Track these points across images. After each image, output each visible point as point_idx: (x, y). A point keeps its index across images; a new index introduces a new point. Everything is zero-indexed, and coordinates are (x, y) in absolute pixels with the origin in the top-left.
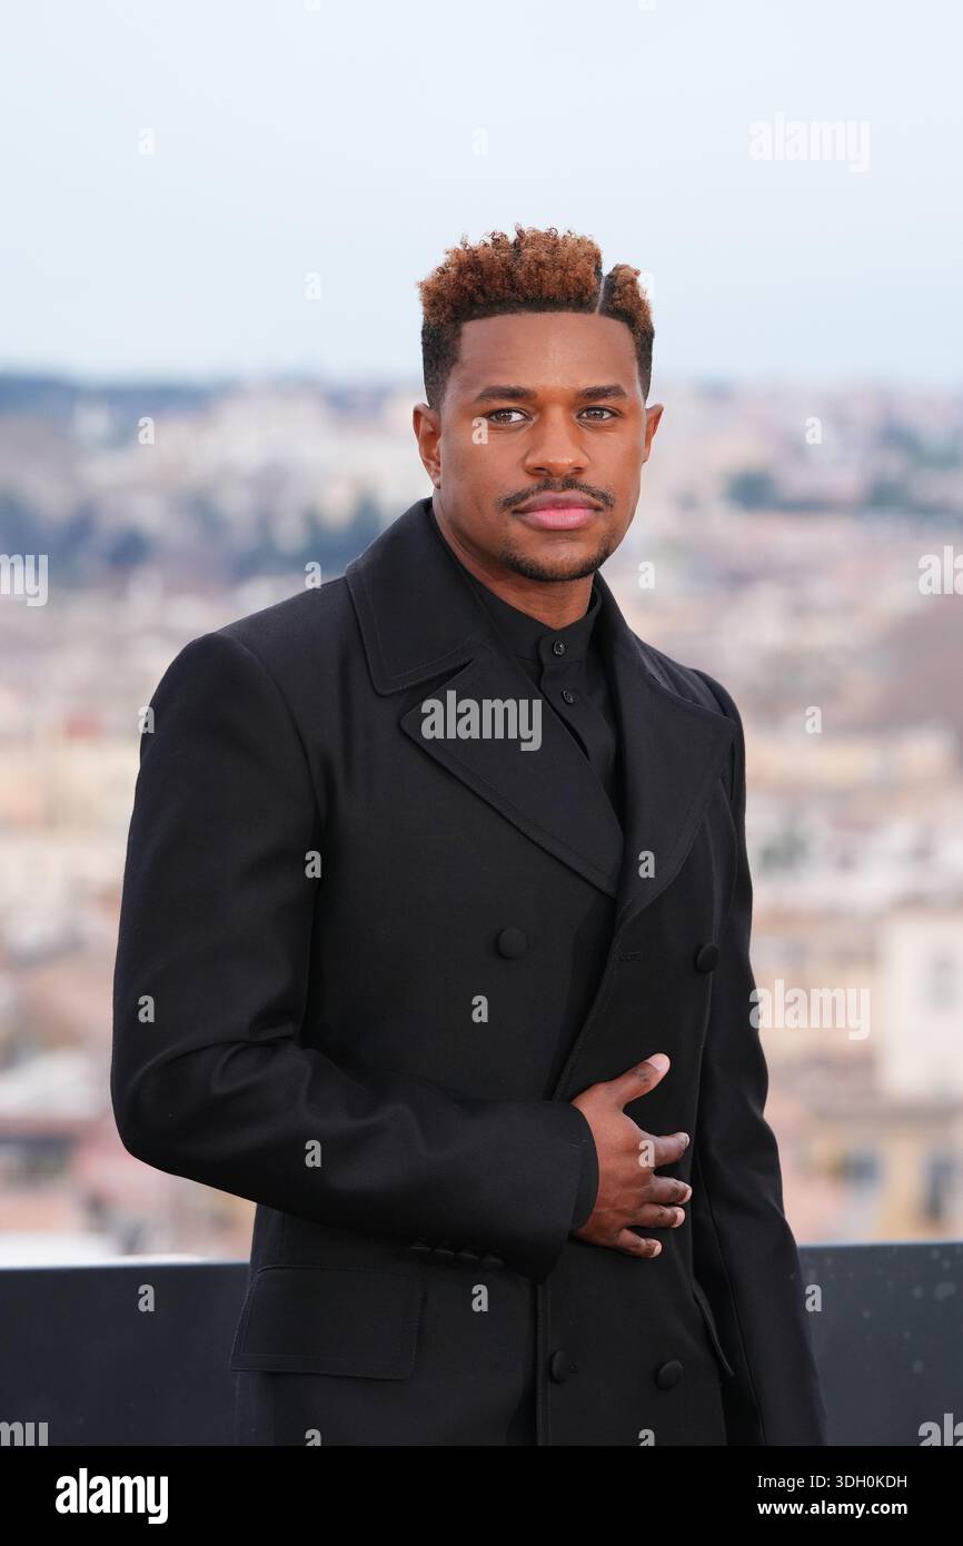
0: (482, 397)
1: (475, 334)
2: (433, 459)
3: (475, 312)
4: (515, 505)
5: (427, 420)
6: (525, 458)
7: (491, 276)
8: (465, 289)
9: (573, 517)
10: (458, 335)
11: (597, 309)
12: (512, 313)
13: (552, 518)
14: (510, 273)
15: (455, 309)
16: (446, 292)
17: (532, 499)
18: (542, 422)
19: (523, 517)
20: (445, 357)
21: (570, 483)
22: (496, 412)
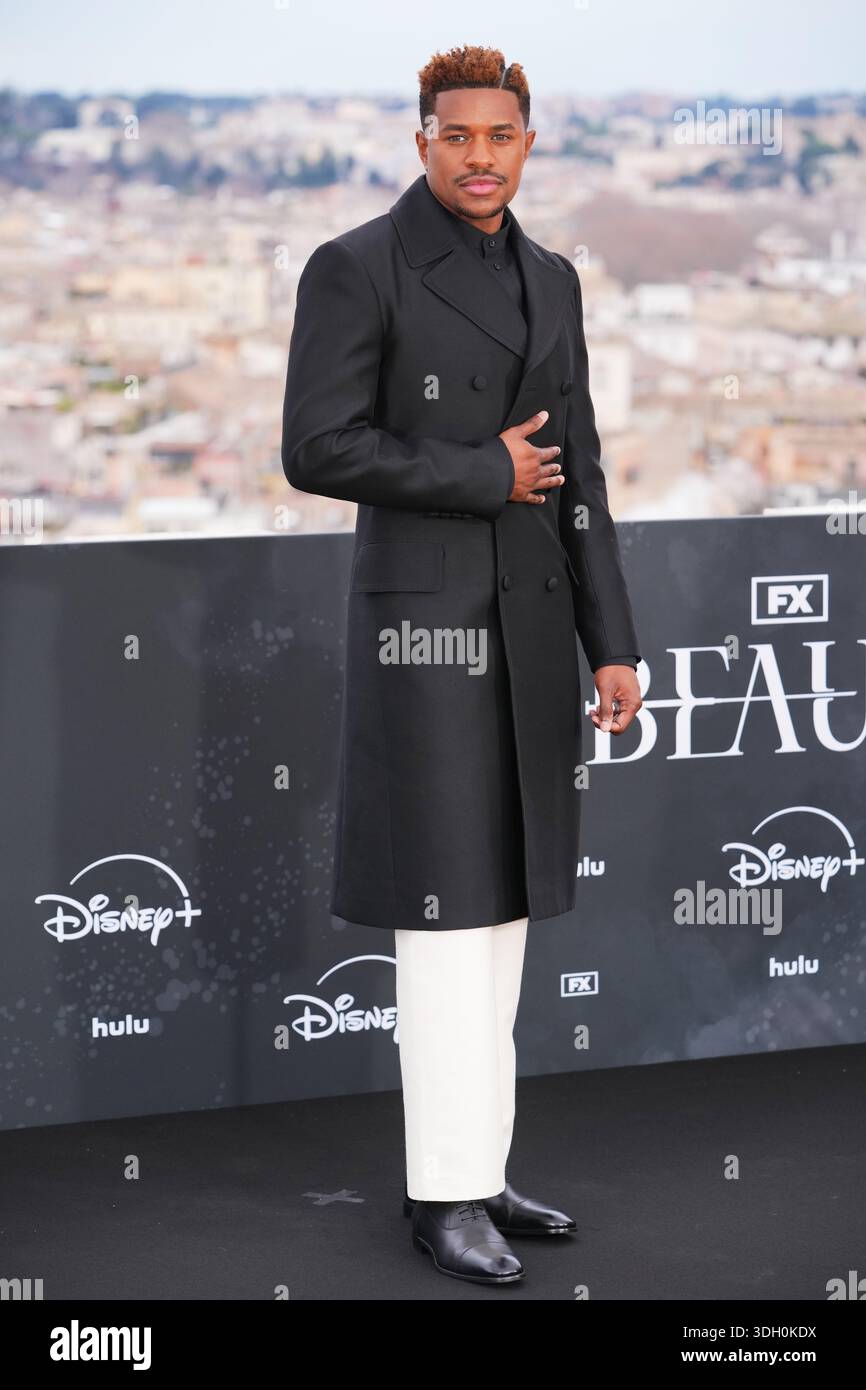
0: (445, 129)
1: (442, 97)
2: (424, 156)
3: (443, 88)
4: (461, 182)
5: (421, 138)
6: (465, 159)
7: (450, 70)
8: (438, 76)
9: (487, 189)
10: (435, 99)
11: (501, 86)
12: (459, 88)
13: (477, 189)
14: (459, 69)
15: (433, 86)
16: (430, 78)
17: (469, 179)
18: (473, 142)
19: (464, 188)
20: (429, 107)
21: (486, 172)
22: (453, 137)
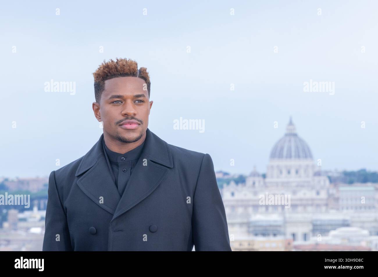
0: (111, 98)
1: (108, 83)
2: (98, 115)
3: (108, 78)
4: (120, 124)
5: (96, 106)
6: (121, 112)
7: (112, 69)
8: (105, 72)
9: (134, 126)
10: (104, 84)
11: (138, 76)
12: (117, 77)
13: (129, 126)
14: (116, 68)
15: (103, 77)
16: (100, 73)
17: (123, 122)
18: (125, 103)
19: (121, 127)
20: (101, 89)
21: (132, 118)
22: (116, 101)
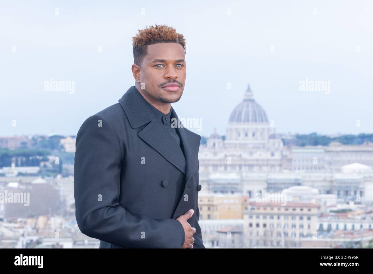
0: (154, 62)
1: (151, 48)
3: (151, 43)
4: (162, 86)
5: (136, 68)
6: (164, 75)
7: (155, 35)
8: (148, 38)
9: (175, 89)
10: (146, 48)
11: (178, 42)
12: (160, 43)
13: (171, 89)
14: (159, 34)
15: (146, 42)
16: (143, 39)
17: (166, 85)
18: (167, 67)
19: (164, 88)
20: (143, 53)
21: (175, 81)
22: (157, 65)
